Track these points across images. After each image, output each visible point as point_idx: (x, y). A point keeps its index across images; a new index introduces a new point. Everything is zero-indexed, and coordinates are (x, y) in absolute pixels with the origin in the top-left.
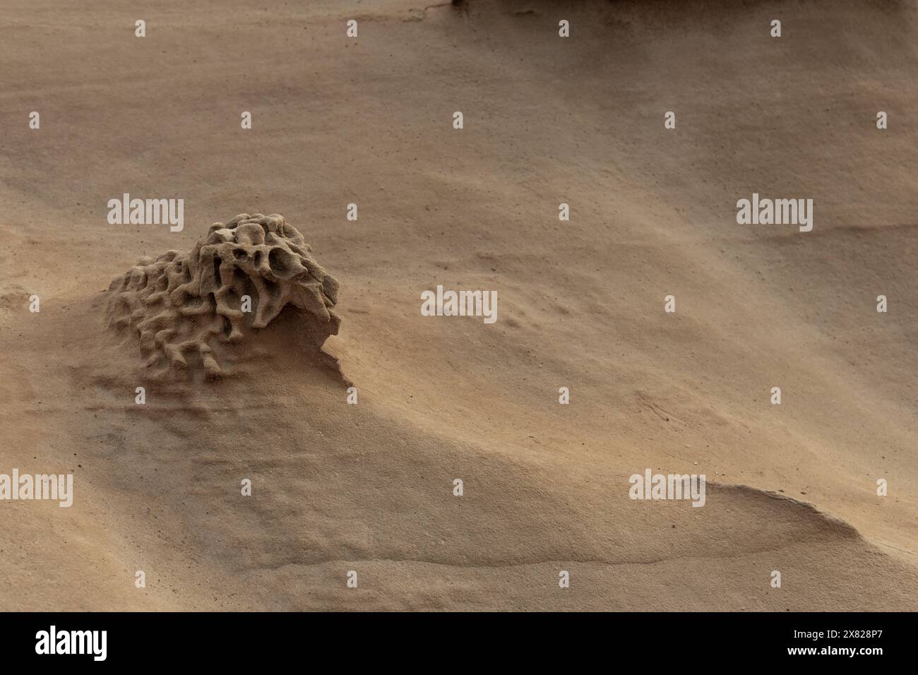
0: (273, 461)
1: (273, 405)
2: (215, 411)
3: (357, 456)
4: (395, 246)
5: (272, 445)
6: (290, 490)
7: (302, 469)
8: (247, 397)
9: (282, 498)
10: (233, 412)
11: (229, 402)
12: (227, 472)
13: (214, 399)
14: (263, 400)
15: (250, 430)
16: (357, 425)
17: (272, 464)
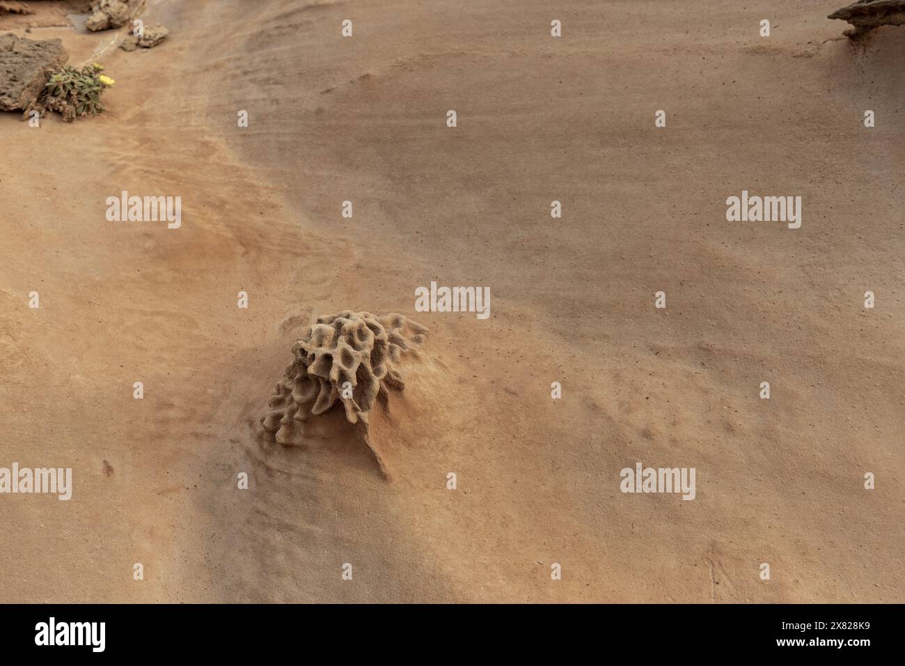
0: (292, 526)
1: (314, 479)
2: (279, 471)
3: (349, 541)
4: (627, 320)
5: (299, 512)
6: (289, 553)
7: (307, 539)
8: (304, 466)
9: (280, 558)
10: (289, 475)
11: (290, 466)
12: (263, 523)
13: (284, 461)
14: (310, 472)
15: (291, 495)
16: (368, 514)
17: (289, 528)
